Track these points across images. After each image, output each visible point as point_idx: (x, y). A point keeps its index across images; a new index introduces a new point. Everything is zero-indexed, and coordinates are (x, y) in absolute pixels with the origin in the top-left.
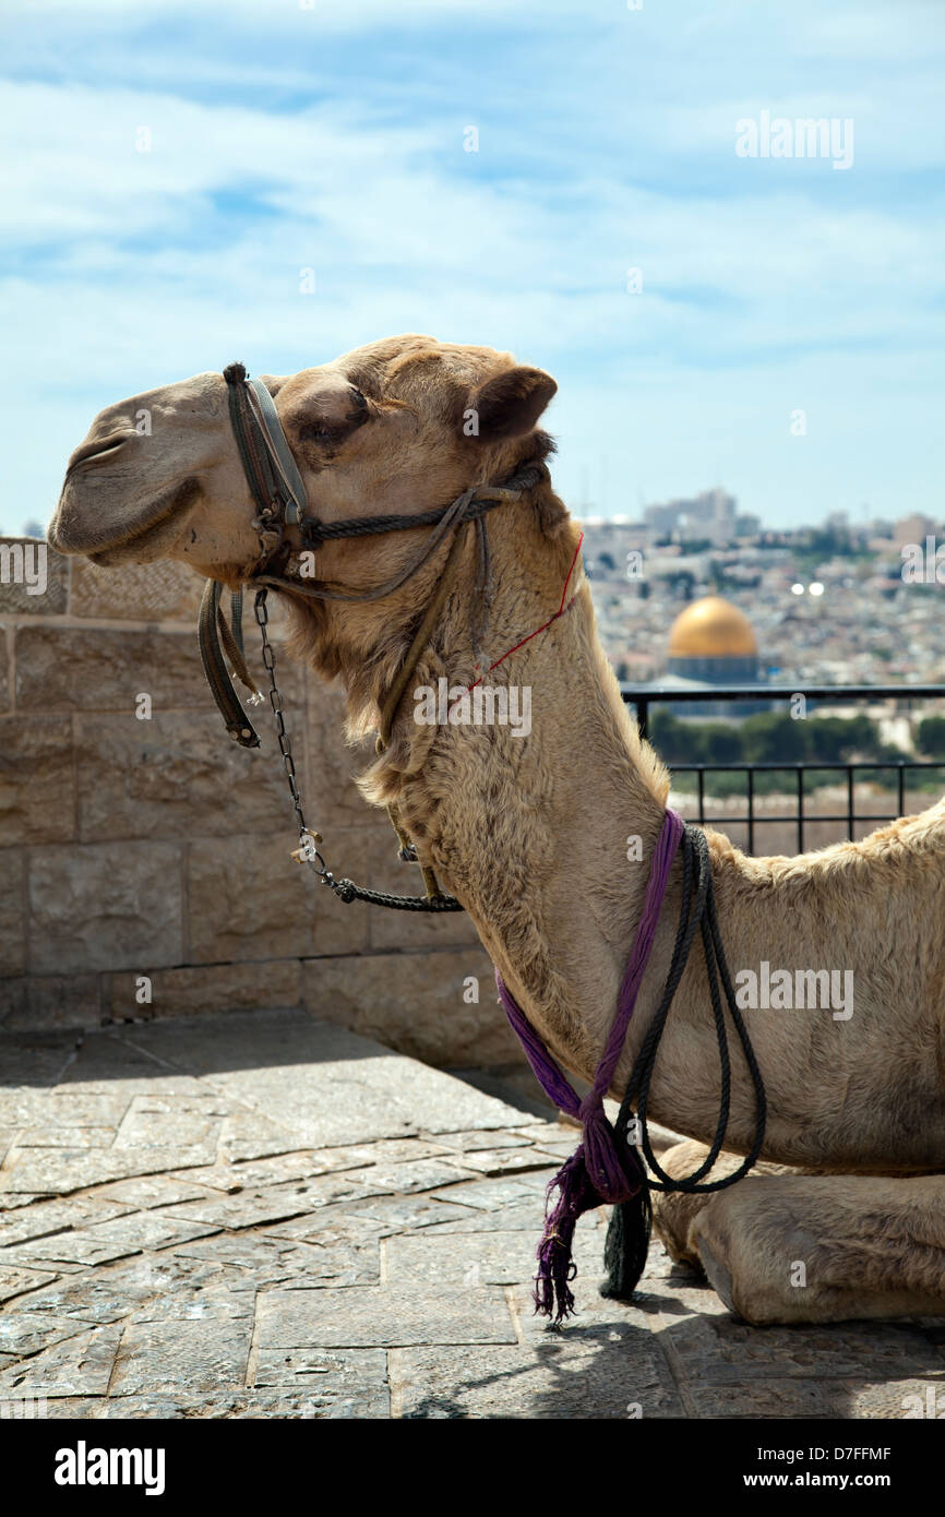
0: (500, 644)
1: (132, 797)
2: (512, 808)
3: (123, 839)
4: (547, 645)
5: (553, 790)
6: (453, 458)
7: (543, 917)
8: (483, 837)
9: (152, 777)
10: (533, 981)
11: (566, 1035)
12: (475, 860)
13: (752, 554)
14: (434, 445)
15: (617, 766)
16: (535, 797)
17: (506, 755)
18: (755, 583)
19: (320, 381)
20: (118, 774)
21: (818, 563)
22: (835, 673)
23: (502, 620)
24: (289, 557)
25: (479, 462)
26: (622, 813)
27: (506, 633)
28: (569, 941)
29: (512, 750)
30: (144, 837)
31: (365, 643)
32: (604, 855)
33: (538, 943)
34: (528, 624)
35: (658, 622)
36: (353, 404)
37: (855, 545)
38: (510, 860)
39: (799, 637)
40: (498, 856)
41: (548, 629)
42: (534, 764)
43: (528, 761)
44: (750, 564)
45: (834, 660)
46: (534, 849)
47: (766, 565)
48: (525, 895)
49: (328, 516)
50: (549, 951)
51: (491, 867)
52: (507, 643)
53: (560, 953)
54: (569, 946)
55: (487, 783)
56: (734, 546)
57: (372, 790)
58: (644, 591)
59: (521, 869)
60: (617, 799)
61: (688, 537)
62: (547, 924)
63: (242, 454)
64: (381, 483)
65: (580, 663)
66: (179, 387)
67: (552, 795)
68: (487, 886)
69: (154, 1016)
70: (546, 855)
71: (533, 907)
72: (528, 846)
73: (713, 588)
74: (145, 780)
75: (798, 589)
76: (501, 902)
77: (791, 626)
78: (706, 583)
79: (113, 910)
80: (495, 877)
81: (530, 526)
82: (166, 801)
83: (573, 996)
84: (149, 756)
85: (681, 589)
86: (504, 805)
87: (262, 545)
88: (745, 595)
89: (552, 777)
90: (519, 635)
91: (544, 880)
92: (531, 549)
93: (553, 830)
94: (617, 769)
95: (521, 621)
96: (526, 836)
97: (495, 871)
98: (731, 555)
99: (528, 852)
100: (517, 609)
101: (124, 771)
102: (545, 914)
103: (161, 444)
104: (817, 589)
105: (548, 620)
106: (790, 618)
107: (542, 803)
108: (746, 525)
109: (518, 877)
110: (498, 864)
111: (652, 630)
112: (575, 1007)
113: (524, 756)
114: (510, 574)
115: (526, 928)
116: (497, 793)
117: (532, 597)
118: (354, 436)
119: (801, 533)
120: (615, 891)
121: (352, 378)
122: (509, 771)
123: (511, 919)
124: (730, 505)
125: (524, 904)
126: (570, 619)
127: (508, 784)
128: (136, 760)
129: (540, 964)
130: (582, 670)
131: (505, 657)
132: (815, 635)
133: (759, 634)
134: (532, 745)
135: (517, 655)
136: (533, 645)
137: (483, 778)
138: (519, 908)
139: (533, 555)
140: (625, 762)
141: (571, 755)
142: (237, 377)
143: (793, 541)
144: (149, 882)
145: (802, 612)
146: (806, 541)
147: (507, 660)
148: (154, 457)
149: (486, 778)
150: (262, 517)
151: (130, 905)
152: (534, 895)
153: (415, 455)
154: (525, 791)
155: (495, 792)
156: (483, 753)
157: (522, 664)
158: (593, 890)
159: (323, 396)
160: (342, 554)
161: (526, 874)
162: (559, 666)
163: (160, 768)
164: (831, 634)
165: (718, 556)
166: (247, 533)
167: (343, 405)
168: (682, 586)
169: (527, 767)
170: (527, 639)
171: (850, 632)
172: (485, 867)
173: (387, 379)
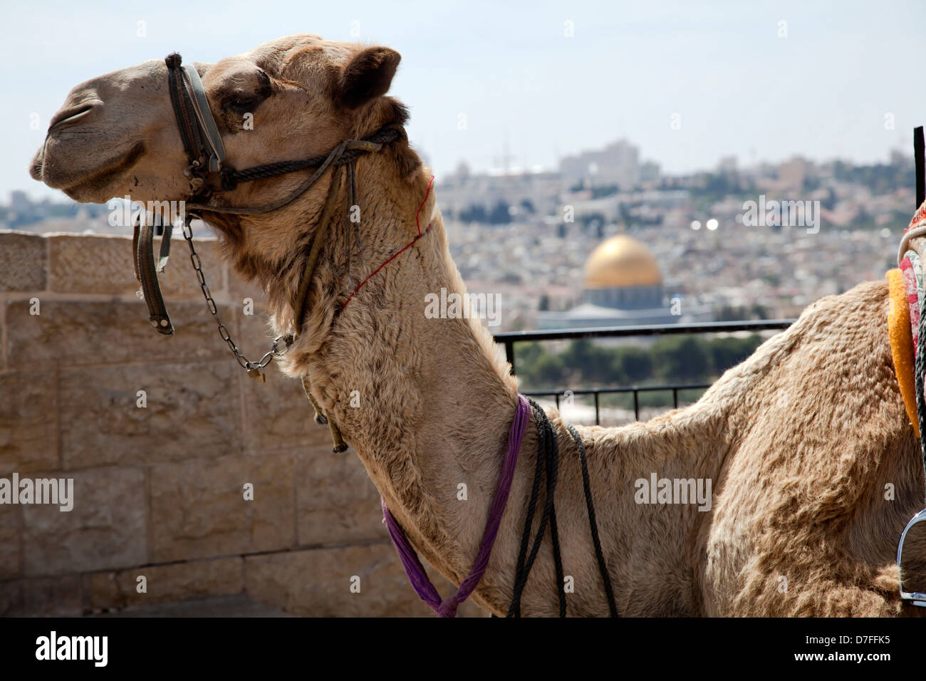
0: (377, 258)
1: (104, 433)
2: (393, 377)
3: (98, 466)
4: (413, 257)
5: (422, 364)
6: (332, 122)
7: (417, 455)
8: (371, 398)
9: (119, 416)
10: (410, 501)
11: (433, 538)
12: (365, 415)
13: (655, 196)
14: (321, 113)
15: (466, 344)
16: (409, 369)
17: (387, 339)
18: (658, 222)
19: (236, 65)
20: (92, 415)
21: (713, 201)
22: (731, 298)
23: (378, 241)
24: (211, 195)
25: (353, 125)
26: (470, 379)
27: (381, 250)
28: (437, 471)
29: (391, 335)
30: (115, 464)
31: (274, 258)
32: (458, 409)
33: (414, 474)
34: (397, 244)
35: (575, 258)
36: (259, 82)
37: (744, 185)
38: (392, 415)
39: (698, 267)
40: (383, 412)
41: (413, 247)
42: (407, 345)
43: (402, 343)
44: (653, 205)
45: (730, 286)
46: (410, 406)
47: (669, 206)
48: (403, 440)
49: (241, 165)
50: (422, 479)
51: (378, 420)
52: (383, 257)
53: (430, 479)
54: (437, 474)
55: (373, 358)
56: (639, 190)
57: (287, 367)
58: (562, 231)
59: (400, 421)
60: (466, 368)
61: (598, 183)
62: (420, 459)
63: (177, 120)
64: (281, 140)
65: (437, 271)
66: (131, 69)
67: (421, 367)
68: (375, 434)
69: (126, 606)
70: (418, 410)
71: (409, 448)
72: (404, 404)
73: (622, 227)
74: (113, 419)
75: (696, 225)
76: (386, 445)
77: (691, 258)
78: (615, 222)
79: (91, 523)
80: (381, 427)
81: (393, 173)
82: (131, 435)
83: (440, 510)
84: (116, 400)
85: (593, 227)
86: (386, 374)
87: (191, 187)
88: (650, 231)
89: (420, 354)
90: (392, 251)
91: (417, 428)
92: (396, 189)
93: (422, 392)
94: (466, 347)
95: (392, 241)
96: (403, 397)
97: (381, 423)
98: (637, 197)
99: (405, 408)
100: (389, 233)
101: (96, 412)
102: (418, 452)
103: (119, 111)
104: (713, 224)
105: (412, 240)
106: (690, 251)
107: (413, 373)
108: (650, 169)
109: (398, 427)
110: (383, 418)
111: (570, 265)
112: (441, 518)
113: (400, 339)
114: (381, 207)
115: (405, 463)
116: (380, 366)
117: (400, 225)
118: (261, 107)
119: (697, 176)
120: (467, 435)
121: (261, 64)
122: (388, 350)
123: (394, 457)
124: (634, 152)
125: (403, 446)
126: (429, 239)
127: (389, 359)
128: (106, 404)
129: (416, 488)
130: (439, 276)
131: (381, 267)
132: (713, 265)
133: (663, 265)
134: (406, 331)
135: (391, 265)
136: (403, 258)
137: (369, 355)
138: (399, 449)
139: (399, 193)
140: (472, 341)
141: (433, 337)
142: (175, 63)
143: (690, 184)
144: (119, 499)
145: (700, 245)
146: (701, 184)
147: (383, 269)
148: (113, 120)
149: (372, 354)
150: (192, 166)
151: (104, 519)
152: (410, 439)
153: (306, 120)
154: (401, 365)
155: (379, 366)
156: (369, 337)
157: (395, 272)
158: (452, 434)
159: (238, 76)
160: (251, 191)
161: (403, 425)
162: (422, 273)
163: (125, 409)
164: (727, 264)
165: (625, 198)
166: (180, 178)
167: (252, 83)
168: (595, 226)
169: (402, 347)
170: (398, 254)
171: (743, 262)
172: (373, 420)
173: (284, 64)
